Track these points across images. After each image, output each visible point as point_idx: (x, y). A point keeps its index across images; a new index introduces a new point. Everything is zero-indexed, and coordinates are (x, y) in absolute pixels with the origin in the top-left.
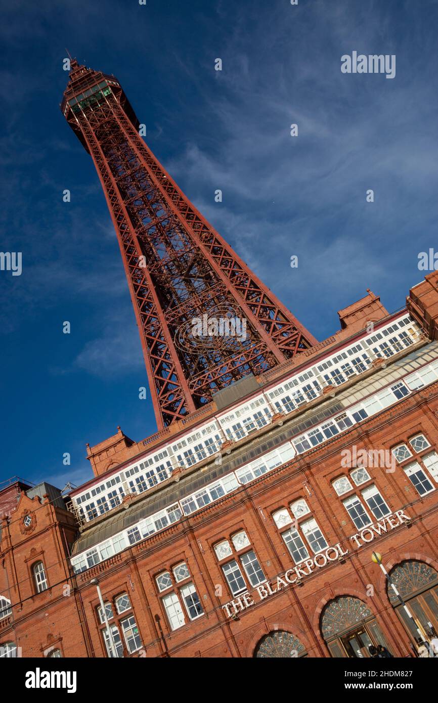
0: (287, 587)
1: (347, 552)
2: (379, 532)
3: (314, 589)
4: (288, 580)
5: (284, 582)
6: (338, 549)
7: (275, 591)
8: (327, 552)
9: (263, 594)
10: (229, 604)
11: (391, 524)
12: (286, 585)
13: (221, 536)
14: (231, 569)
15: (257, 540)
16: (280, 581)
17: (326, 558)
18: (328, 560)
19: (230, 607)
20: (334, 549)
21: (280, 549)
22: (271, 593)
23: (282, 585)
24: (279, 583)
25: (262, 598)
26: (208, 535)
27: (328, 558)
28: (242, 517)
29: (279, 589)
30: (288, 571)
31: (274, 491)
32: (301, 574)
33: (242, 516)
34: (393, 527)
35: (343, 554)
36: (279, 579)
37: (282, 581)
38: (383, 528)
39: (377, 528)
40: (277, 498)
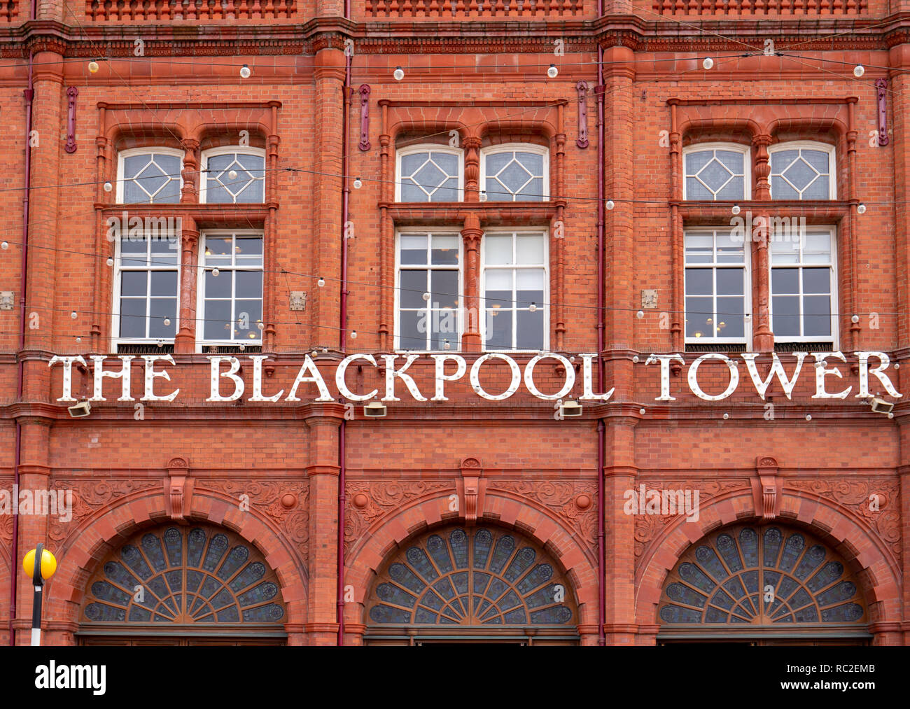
0: (326, 406)
1: (606, 397)
2: (762, 389)
3: (417, 461)
4: (340, 383)
5: (322, 385)
6: (578, 369)
7: (275, 399)
8: (532, 363)
9: (227, 387)
10: (80, 359)
11: (820, 382)
12: (325, 396)
13: (167, 119)
14: (148, 255)
15: (296, 200)
16: (308, 373)
17: (522, 378)
18: (523, 386)
19: (84, 373)
20: (568, 365)
21: (366, 273)
22: (257, 396)
23: (313, 388)
24: (300, 378)
25: (215, 397)
26: (118, 95)
27: (530, 384)
28: (280, 92)
29: (292, 397)
30: (354, 357)
31: (455, 60)
32: (401, 388)
33: (282, 88)
34: (821, 393)
35: (588, 394)
36: (309, 363)
37: (317, 377)
38: (783, 379)
39: (764, 373)
40: (449, 91)
